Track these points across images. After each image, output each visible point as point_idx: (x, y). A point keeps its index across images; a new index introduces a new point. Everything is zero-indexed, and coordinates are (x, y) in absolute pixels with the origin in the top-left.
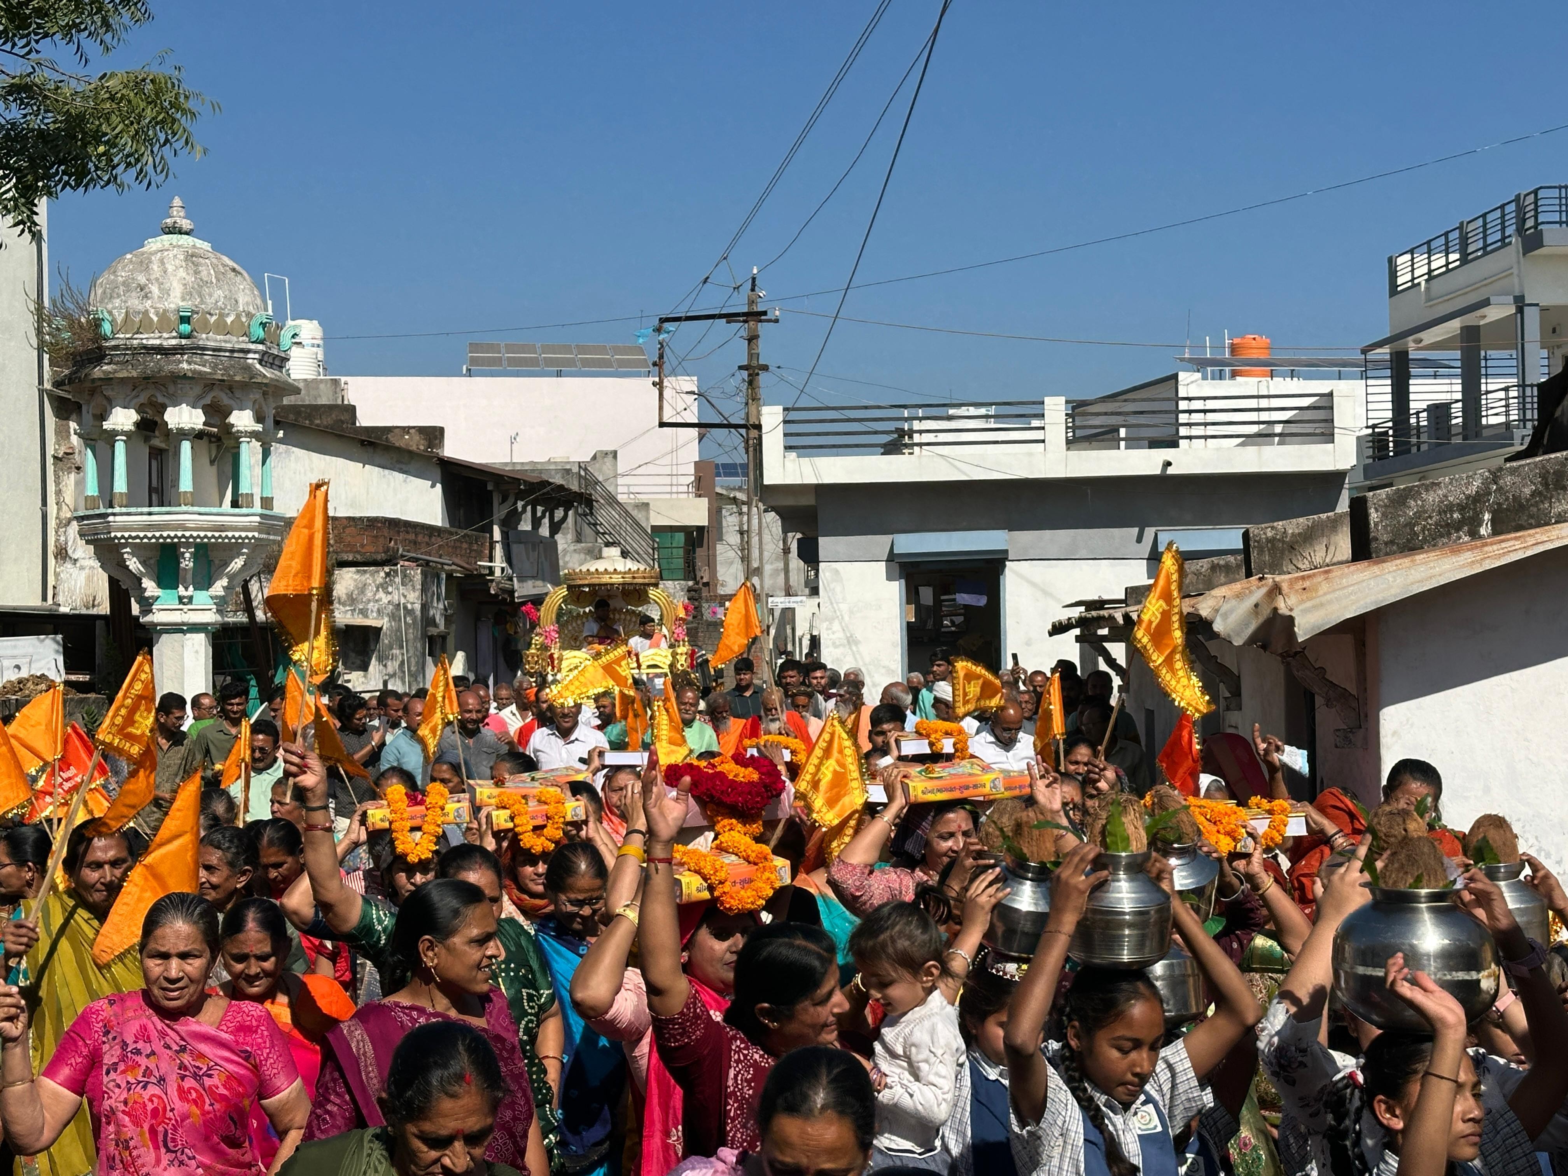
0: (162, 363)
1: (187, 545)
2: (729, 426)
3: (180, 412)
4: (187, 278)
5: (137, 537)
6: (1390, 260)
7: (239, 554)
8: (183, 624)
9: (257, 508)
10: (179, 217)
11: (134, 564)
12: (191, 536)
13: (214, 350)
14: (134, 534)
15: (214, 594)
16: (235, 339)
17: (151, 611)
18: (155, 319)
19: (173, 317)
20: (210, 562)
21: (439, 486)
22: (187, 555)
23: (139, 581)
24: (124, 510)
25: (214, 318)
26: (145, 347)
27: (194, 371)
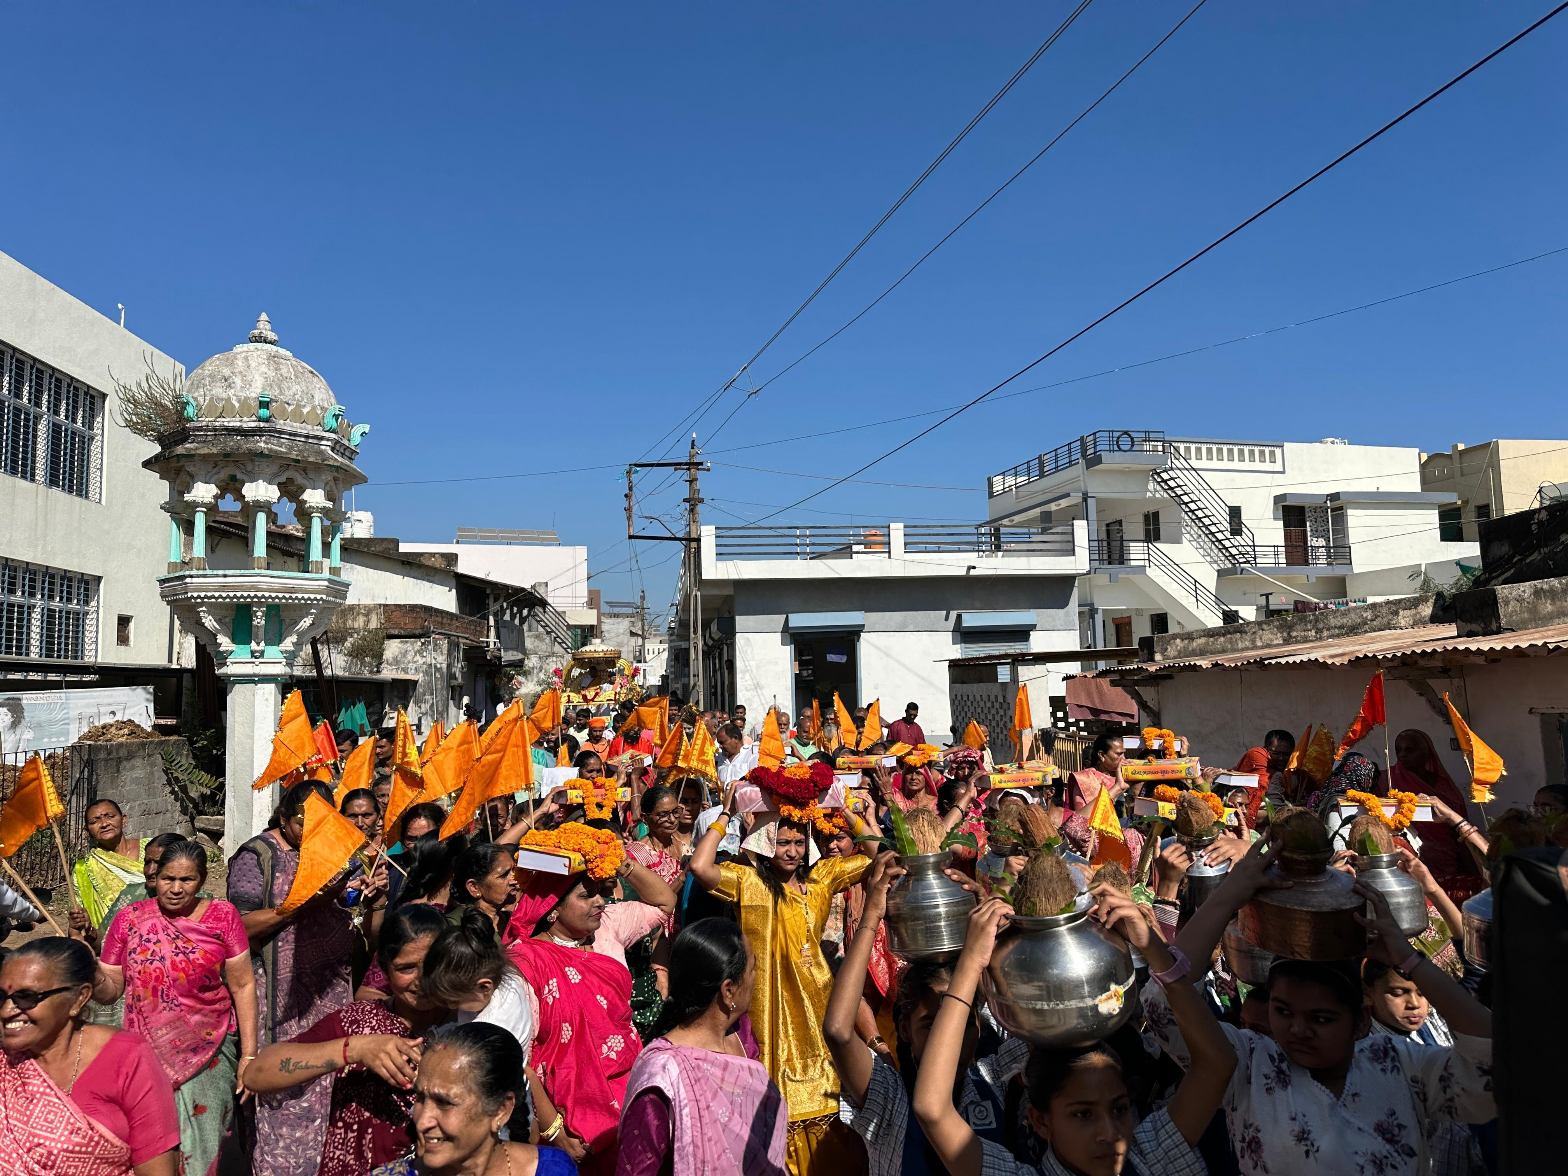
0: (242, 442)
1: (260, 605)
2: (676, 539)
3: (257, 487)
4: (269, 373)
5: (213, 597)
6: (989, 479)
7: (308, 614)
8: (255, 675)
9: (326, 574)
10: (264, 326)
11: (209, 622)
12: (263, 596)
13: (290, 434)
14: (209, 594)
15: (284, 649)
16: (310, 427)
17: (225, 664)
18: (237, 405)
19: (254, 404)
20: (282, 621)
21: (454, 591)
22: (259, 614)
23: (215, 636)
24: (201, 572)
25: (292, 407)
26: (226, 429)
27: (270, 450)
